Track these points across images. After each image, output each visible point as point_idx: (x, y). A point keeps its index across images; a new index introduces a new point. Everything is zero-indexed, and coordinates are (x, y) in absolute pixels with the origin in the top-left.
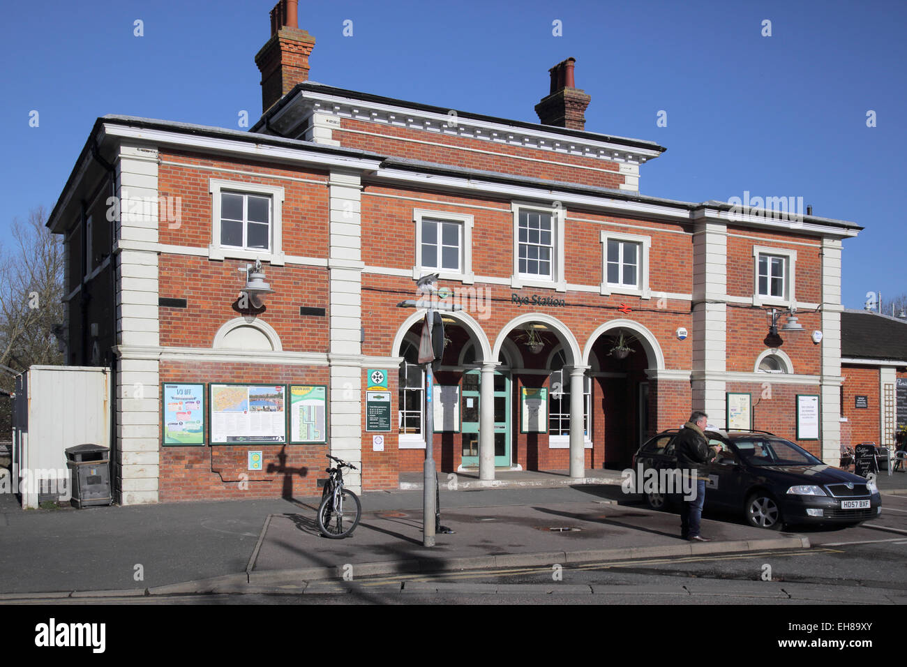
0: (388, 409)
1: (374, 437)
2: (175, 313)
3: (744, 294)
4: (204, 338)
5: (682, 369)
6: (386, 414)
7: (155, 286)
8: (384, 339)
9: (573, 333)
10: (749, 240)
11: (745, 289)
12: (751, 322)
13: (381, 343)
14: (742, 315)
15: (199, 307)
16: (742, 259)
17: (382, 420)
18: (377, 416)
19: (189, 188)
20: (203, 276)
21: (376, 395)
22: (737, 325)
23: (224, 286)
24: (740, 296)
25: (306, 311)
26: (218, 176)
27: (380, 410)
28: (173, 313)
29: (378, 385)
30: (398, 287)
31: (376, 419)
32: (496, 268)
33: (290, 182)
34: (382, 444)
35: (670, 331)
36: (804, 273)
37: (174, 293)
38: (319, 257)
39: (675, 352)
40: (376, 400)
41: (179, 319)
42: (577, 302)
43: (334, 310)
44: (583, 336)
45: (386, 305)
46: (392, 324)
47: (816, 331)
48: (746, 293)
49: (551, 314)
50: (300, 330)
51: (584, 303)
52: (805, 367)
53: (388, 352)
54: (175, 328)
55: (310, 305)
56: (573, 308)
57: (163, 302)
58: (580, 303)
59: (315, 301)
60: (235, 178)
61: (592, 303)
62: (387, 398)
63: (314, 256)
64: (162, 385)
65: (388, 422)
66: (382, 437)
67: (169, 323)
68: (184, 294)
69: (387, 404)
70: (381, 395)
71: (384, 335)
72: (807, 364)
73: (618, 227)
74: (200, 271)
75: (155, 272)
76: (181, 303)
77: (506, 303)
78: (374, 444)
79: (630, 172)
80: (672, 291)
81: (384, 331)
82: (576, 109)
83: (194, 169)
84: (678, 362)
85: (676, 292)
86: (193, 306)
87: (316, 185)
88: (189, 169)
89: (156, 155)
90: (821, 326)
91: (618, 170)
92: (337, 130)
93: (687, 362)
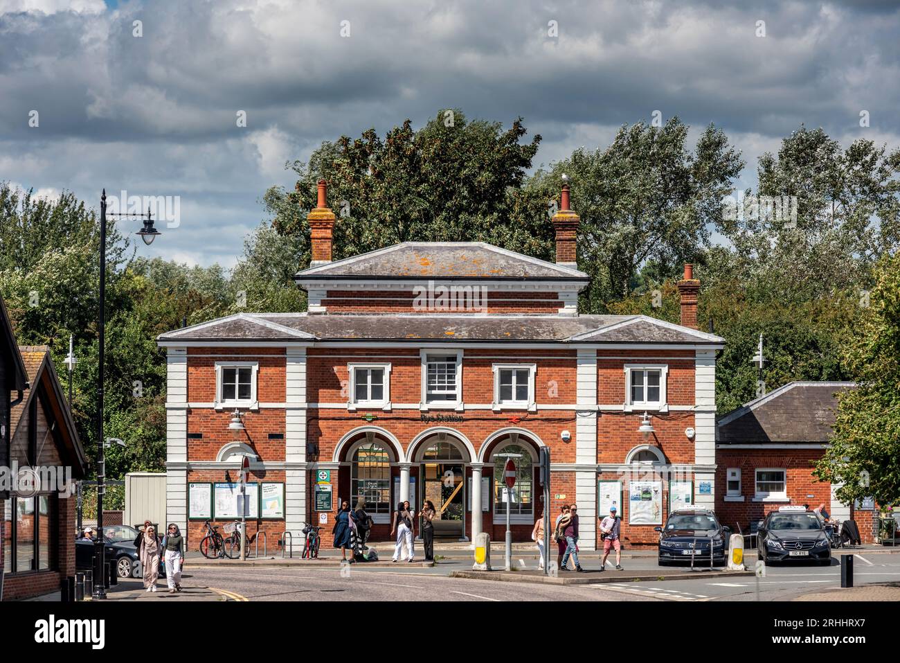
0: (330, 496)
1: (321, 514)
2: (196, 442)
3: (616, 402)
4: (211, 454)
5: (567, 462)
6: (328, 499)
7: (184, 427)
8: (328, 450)
9: (470, 439)
10: (621, 360)
11: (618, 399)
12: (623, 425)
13: (326, 453)
14: (614, 419)
15: (209, 437)
16: (615, 376)
17: (325, 503)
18: (322, 501)
19: (204, 369)
20: (211, 419)
21: (321, 487)
22: (609, 427)
23: (223, 424)
24: (612, 404)
25: (272, 436)
26: (220, 360)
27: (325, 497)
29: (323, 480)
30: (337, 415)
31: (322, 503)
32: (408, 397)
33: (262, 358)
34: (326, 519)
35: (555, 434)
36: (678, 381)
37: (195, 430)
38: (280, 402)
39: (560, 449)
40: (321, 490)
41: (198, 445)
42: (473, 417)
43: (288, 435)
44: (478, 442)
45: (329, 428)
46: (334, 440)
47: (688, 429)
48: (618, 401)
49: (452, 426)
50: (268, 448)
51: (479, 417)
52: (678, 458)
53: (330, 459)
54: (195, 450)
55: (275, 432)
56: (470, 422)
57: (189, 436)
58: (476, 417)
59: (277, 430)
60: (230, 360)
61: (485, 417)
62: (329, 489)
63: (277, 402)
64: (188, 484)
65: (329, 505)
66: (326, 514)
67: (193, 448)
68: (201, 430)
69: (329, 493)
70: (325, 487)
71: (328, 448)
72: (680, 456)
73: (508, 359)
74: (209, 417)
75: (184, 420)
76: (199, 436)
77: (416, 421)
78: (321, 519)
79: (568, 298)
80: (558, 404)
81: (327, 445)
82: (568, 230)
83: (206, 358)
84: (563, 457)
85: (561, 404)
86: (206, 437)
87: (278, 358)
88: (203, 358)
89: (186, 353)
90: (694, 425)
91: (557, 298)
92: (324, 300)
93: (572, 457)
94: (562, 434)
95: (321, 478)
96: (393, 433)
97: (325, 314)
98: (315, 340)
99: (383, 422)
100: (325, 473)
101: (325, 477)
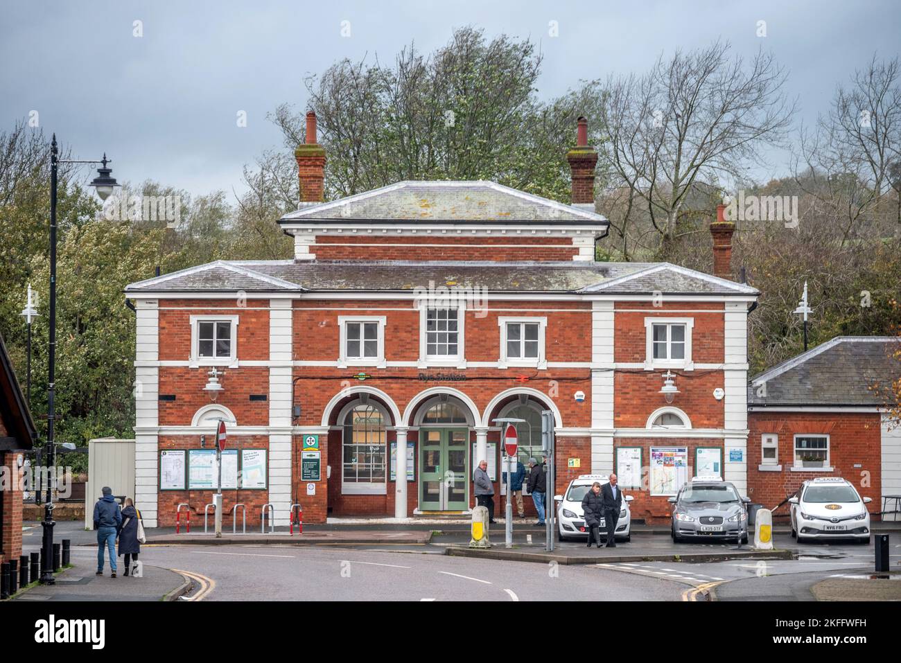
0: (318, 464)
1: (308, 484)
3: (636, 360)
4: (186, 420)
5: (581, 426)
6: (317, 468)
7: (156, 388)
8: (316, 413)
9: (473, 401)
11: (638, 356)
12: (644, 385)
13: (315, 416)
14: (634, 379)
15: (183, 399)
16: (634, 330)
17: (313, 472)
18: (309, 469)
19: (178, 323)
20: (186, 379)
21: (309, 454)
22: (628, 388)
23: (199, 385)
24: (631, 362)
25: (253, 398)
26: (196, 313)
27: (312, 465)
28: (168, 404)
29: (311, 447)
30: (326, 375)
31: (309, 472)
32: (406, 355)
33: (243, 311)
34: (314, 490)
35: (568, 395)
36: (705, 337)
37: (168, 391)
38: (263, 360)
39: (573, 412)
40: (309, 458)
41: (170, 408)
42: (477, 376)
43: (272, 396)
44: (483, 404)
45: (317, 388)
46: (323, 402)
47: (717, 389)
48: (638, 359)
49: (455, 387)
50: (248, 411)
51: (484, 376)
52: (706, 422)
53: (319, 423)
54: (168, 414)
55: (257, 393)
56: (474, 381)
57: (161, 398)
58: (480, 377)
59: (259, 391)
60: (207, 313)
61: (490, 376)
62: (317, 456)
64: (160, 451)
65: (318, 473)
66: (314, 484)
67: (165, 411)
68: (175, 391)
69: (317, 460)
70: (313, 454)
71: (316, 410)
72: (708, 419)
73: (516, 312)
74: (183, 376)
75: (156, 379)
76: (172, 398)
77: (414, 381)
78: (308, 490)
79: (583, 243)
80: (571, 361)
81: (316, 407)
82: (584, 168)
83: (181, 311)
84: (575, 421)
85: (575, 361)
86: (179, 399)
87: (261, 310)
88: (177, 310)
89: (157, 305)
90: (724, 384)
91: (571, 244)
92: (313, 246)
93: (587, 421)
94: (575, 395)
95: (308, 443)
96: (388, 394)
97: (314, 261)
98: (302, 292)
99: (378, 382)
100: (313, 439)
101: (313, 443)
